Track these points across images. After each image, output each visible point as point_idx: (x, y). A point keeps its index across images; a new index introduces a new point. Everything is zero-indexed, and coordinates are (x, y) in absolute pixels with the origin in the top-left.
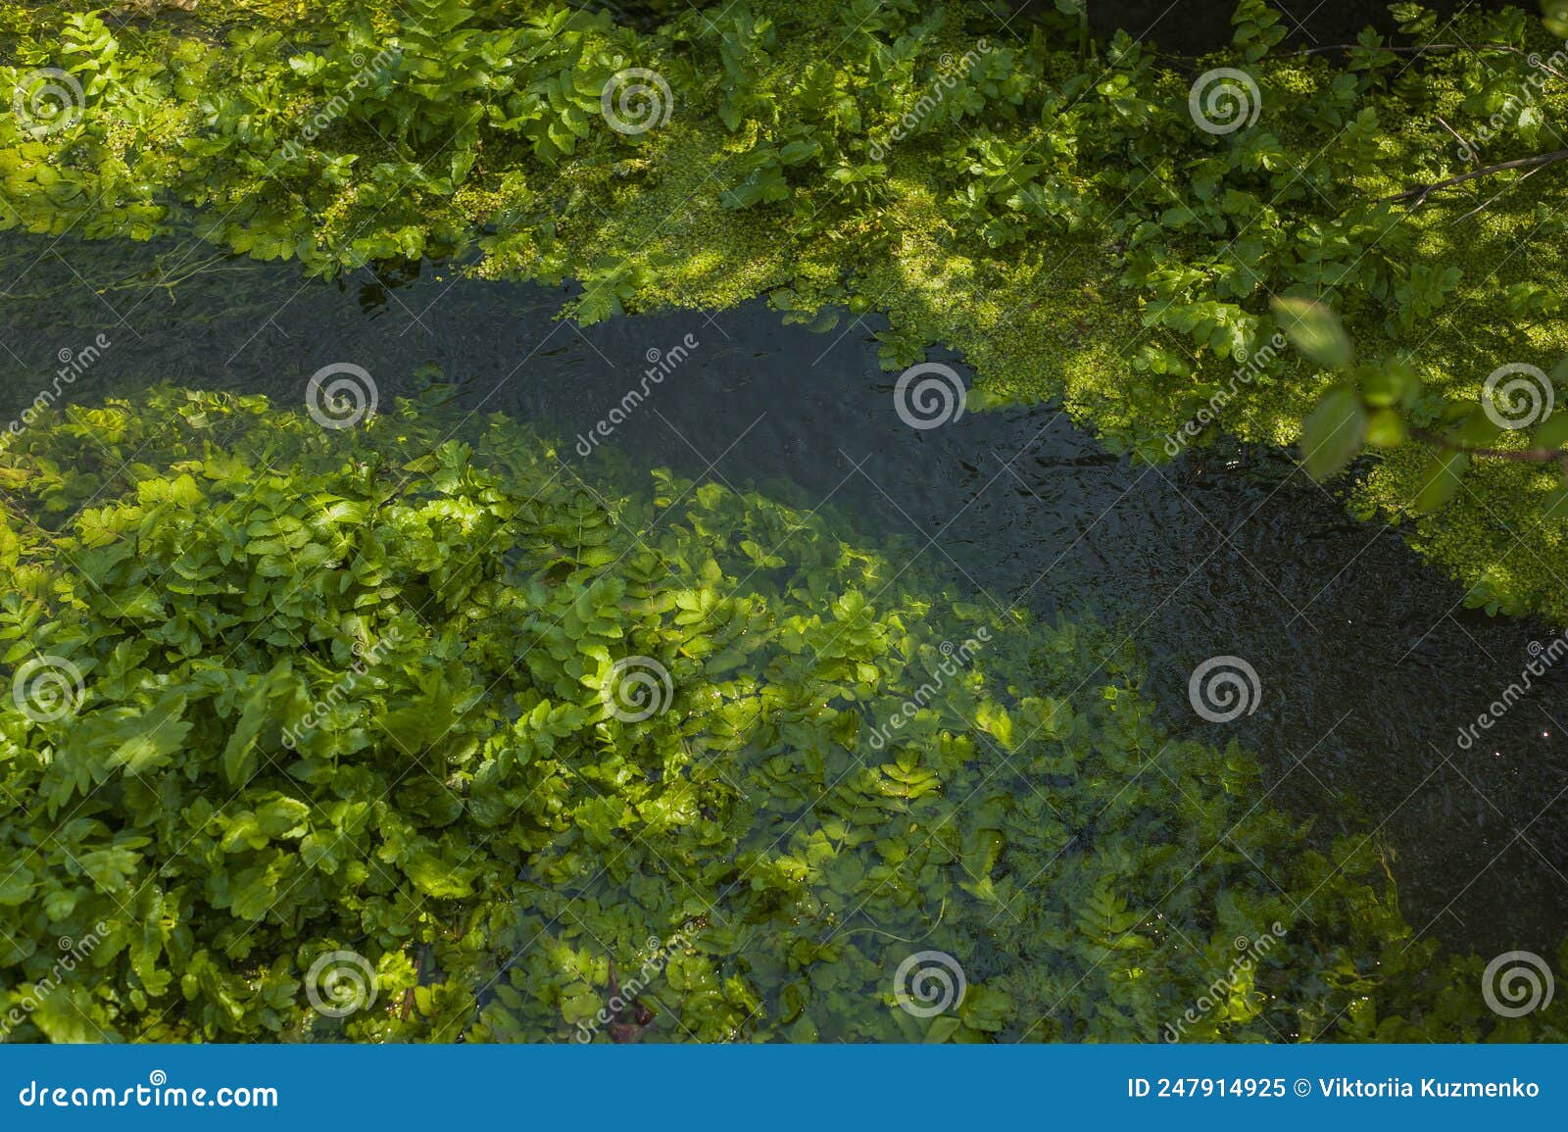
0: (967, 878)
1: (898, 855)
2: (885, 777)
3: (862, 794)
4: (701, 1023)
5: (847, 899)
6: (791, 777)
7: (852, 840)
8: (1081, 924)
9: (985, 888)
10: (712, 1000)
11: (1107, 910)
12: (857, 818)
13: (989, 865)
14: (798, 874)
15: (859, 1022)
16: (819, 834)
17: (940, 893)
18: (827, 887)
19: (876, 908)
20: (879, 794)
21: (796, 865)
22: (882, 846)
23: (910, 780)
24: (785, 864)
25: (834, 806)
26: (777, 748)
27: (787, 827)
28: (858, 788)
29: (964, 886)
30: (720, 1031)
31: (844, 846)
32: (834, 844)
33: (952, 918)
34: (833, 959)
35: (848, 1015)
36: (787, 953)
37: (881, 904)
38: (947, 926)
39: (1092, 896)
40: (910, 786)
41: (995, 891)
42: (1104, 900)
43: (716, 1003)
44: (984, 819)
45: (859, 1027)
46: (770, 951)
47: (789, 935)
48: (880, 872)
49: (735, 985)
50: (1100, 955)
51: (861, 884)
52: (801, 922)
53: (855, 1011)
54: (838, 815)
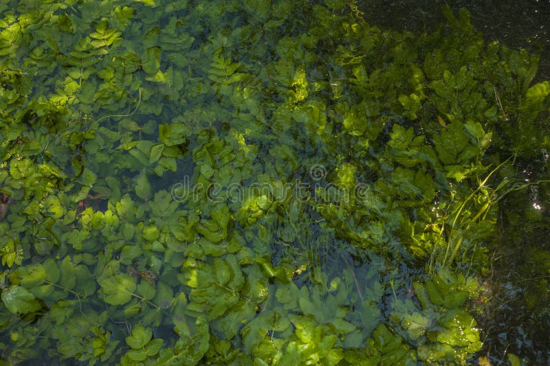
0: (149, 75)
1: (110, 75)
2: (93, 39)
3: (84, 51)
4: (34, 191)
5: (92, 106)
6: (45, 55)
7: (86, 75)
8: (212, 78)
9: (160, 77)
10: (36, 178)
11: (222, 66)
12: (84, 64)
13: (158, 65)
14: (63, 102)
15: (118, 163)
16: (68, 79)
17: (137, 87)
18: (80, 103)
19: (107, 105)
20: (92, 49)
21: (60, 98)
22: (102, 74)
23: (106, 37)
24: (54, 99)
25: (71, 62)
26: (34, 43)
27: (50, 81)
28: (81, 50)
29: (150, 79)
30: (45, 192)
31: (83, 80)
32: (77, 81)
33: (146, 98)
34: (93, 137)
35: (109, 162)
36: (68, 142)
37: (109, 102)
38: (145, 102)
39: (213, 62)
40: (107, 40)
41: (166, 77)
42: (220, 62)
43: (39, 179)
44: (149, 43)
45: (118, 165)
46: (60, 144)
47: (67, 132)
48: (104, 86)
49: (45, 167)
50: (224, 89)
51: (97, 95)
52: (71, 124)
53: (112, 158)
54: (75, 66)
